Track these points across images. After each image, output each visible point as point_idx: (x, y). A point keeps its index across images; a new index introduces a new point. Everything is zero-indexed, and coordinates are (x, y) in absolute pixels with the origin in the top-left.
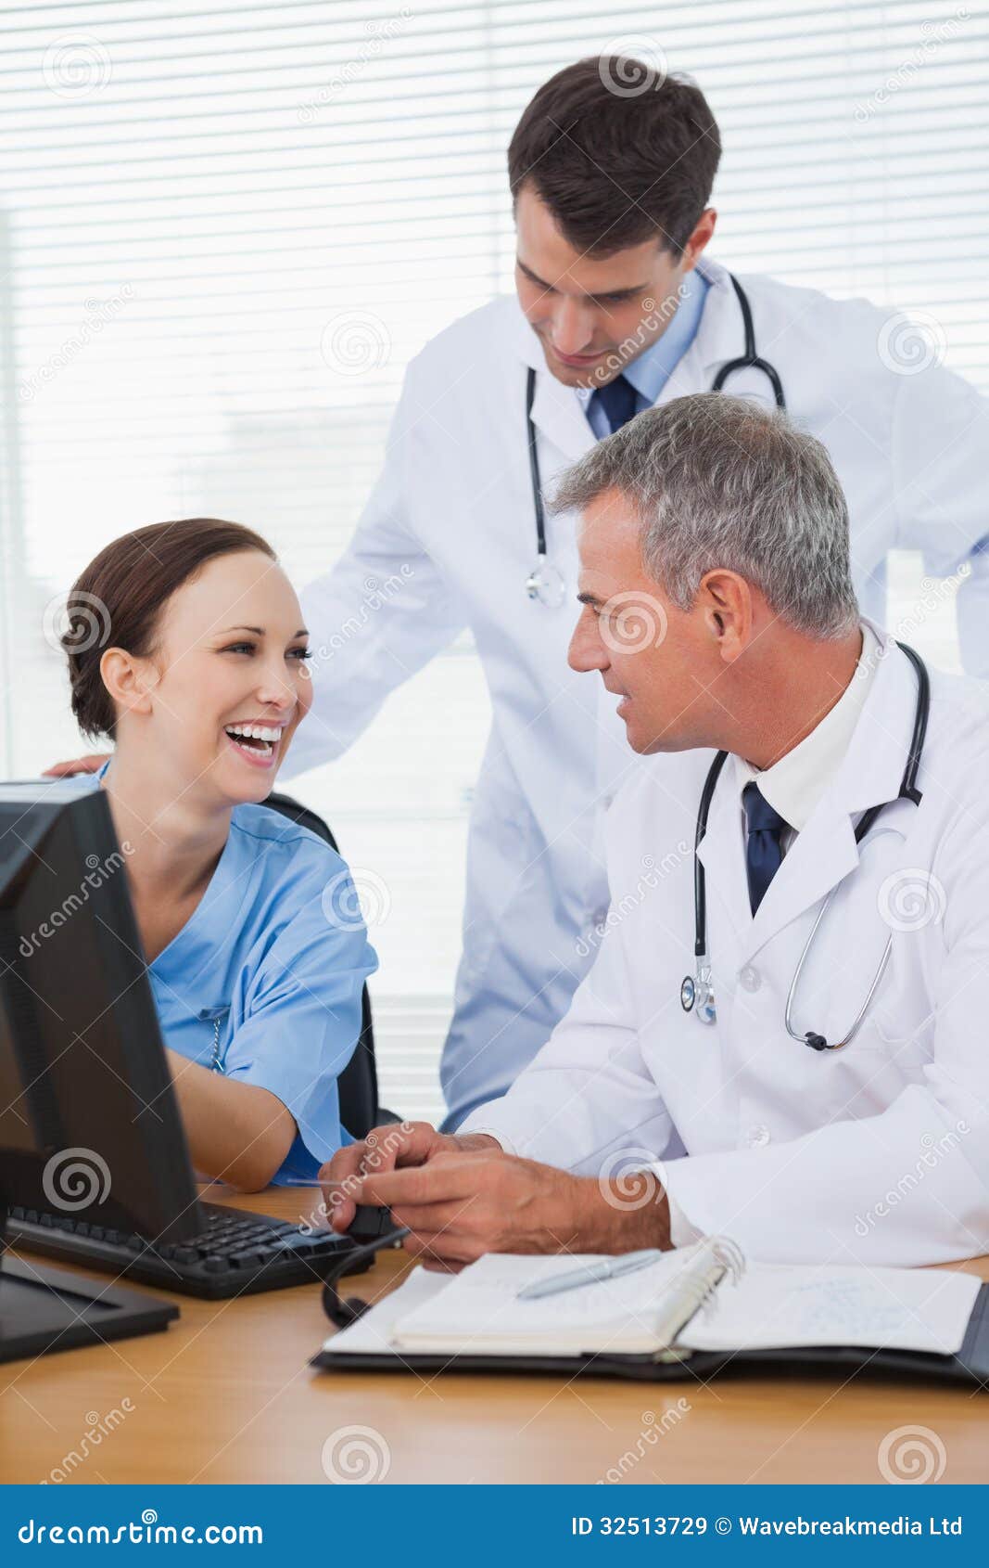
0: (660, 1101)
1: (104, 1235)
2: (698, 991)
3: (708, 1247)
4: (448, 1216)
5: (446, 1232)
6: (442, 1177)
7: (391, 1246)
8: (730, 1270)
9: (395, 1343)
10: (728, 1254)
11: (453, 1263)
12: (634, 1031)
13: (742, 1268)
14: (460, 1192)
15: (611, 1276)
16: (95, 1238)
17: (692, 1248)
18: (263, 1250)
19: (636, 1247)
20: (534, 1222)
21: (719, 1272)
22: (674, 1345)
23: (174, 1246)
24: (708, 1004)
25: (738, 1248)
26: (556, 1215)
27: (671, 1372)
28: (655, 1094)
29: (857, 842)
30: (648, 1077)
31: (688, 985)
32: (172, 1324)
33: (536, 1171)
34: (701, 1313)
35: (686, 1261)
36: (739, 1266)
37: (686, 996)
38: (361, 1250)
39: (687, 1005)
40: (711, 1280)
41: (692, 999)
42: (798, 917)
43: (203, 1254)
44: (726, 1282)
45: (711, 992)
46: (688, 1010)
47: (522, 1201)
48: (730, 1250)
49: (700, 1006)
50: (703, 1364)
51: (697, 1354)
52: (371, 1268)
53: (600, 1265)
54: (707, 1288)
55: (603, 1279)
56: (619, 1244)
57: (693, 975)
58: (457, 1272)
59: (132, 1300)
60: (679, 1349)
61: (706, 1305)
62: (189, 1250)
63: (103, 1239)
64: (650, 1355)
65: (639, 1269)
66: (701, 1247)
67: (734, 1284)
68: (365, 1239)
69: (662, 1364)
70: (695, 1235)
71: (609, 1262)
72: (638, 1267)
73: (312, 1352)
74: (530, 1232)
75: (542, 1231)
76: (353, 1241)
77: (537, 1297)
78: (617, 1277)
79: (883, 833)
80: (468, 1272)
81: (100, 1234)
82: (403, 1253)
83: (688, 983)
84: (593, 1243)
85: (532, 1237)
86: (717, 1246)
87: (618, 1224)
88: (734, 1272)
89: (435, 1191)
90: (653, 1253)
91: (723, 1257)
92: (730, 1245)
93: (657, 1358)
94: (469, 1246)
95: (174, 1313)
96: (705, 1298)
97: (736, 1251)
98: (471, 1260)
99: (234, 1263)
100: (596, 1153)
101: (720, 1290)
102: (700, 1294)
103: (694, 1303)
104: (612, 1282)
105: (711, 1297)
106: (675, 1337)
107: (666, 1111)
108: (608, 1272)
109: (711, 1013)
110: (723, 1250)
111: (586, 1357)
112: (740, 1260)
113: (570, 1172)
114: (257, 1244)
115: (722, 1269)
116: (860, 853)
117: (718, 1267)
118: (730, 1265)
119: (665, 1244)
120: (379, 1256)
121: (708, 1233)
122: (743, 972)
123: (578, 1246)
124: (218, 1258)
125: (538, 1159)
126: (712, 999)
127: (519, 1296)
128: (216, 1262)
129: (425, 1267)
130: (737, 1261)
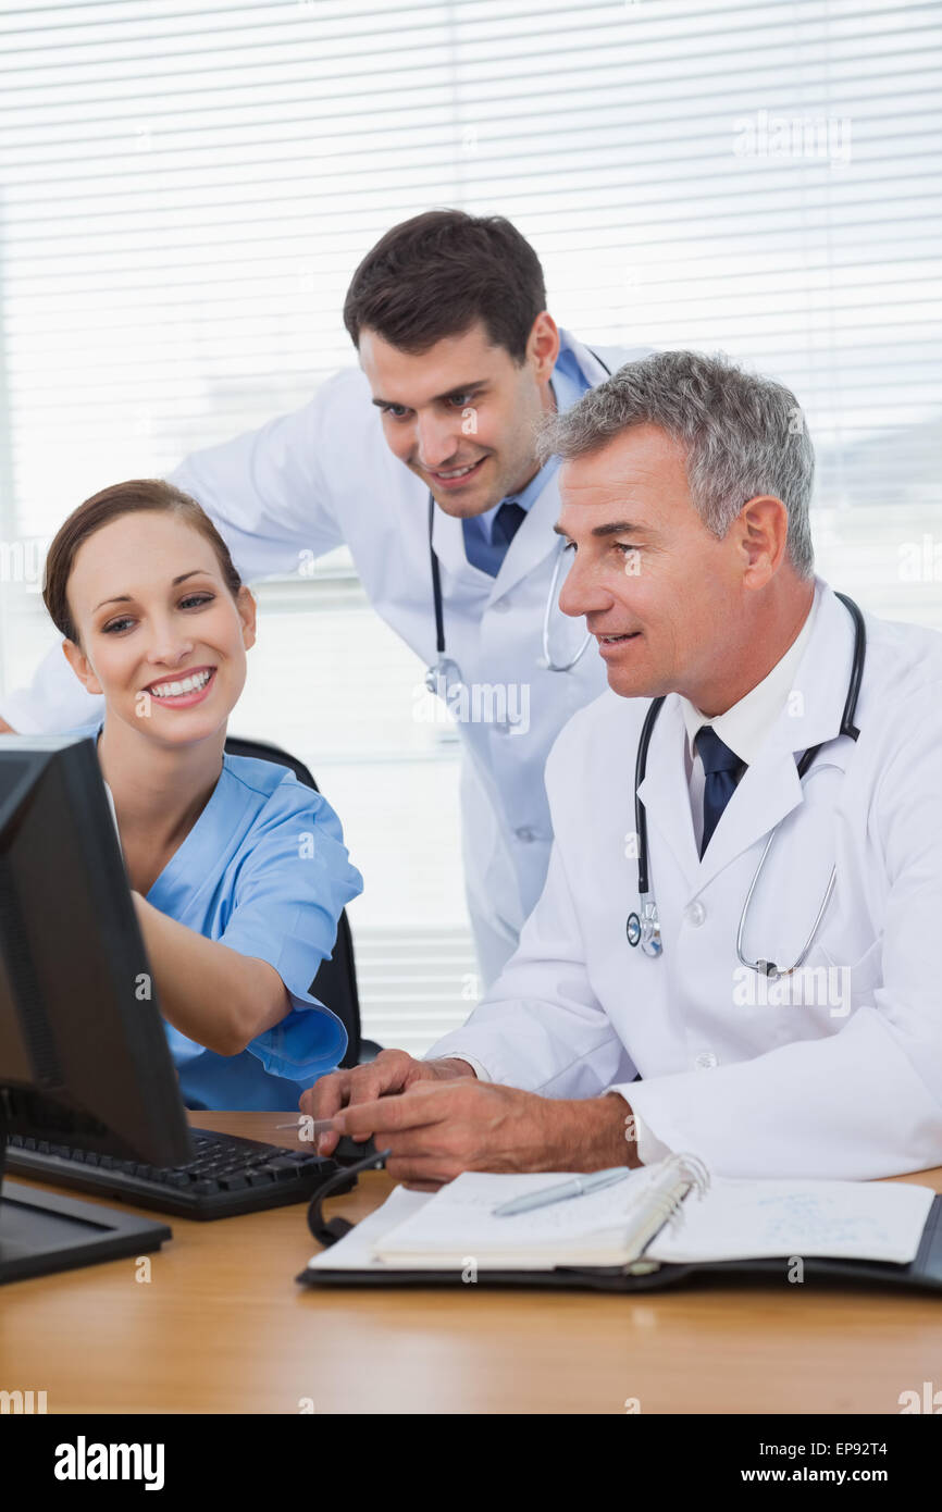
0: (611, 1029)
1: (99, 1161)
2: (644, 926)
3: (676, 1164)
4: (424, 1139)
5: (425, 1156)
6: (419, 1102)
7: (372, 1167)
8: (695, 1185)
9: (377, 1260)
10: (693, 1170)
11: (430, 1183)
12: (583, 964)
13: (707, 1184)
14: (434, 1115)
15: (582, 1193)
16: (91, 1164)
17: (659, 1166)
18: (250, 1172)
19: (605, 1165)
20: (507, 1140)
21: (685, 1187)
22: (642, 1259)
23: (165, 1170)
24: (653, 939)
25: (702, 1163)
26: (529, 1134)
27: (640, 1284)
28: (604, 1023)
29: (801, 777)
30: (598, 1006)
31: (634, 921)
32: (165, 1244)
33: (507, 1095)
34: (668, 1229)
35: (653, 1178)
36: (704, 1181)
37: (632, 932)
38: (344, 1171)
39: (633, 941)
40: (677, 1196)
41: (637, 936)
42: (748, 850)
43: (193, 1177)
44: (693, 1195)
45: (657, 926)
46: (635, 945)
47: (495, 1122)
48: (695, 1167)
49: (646, 942)
50: (670, 1276)
51: (665, 1266)
52: (354, 1188)
53: (572, 1182)
54: (672, 1204)
55: (574, 1195)
56: (589, 1160)
57: (637, 912)
58: (435, 1190)
59: (126, 1223)
60: (648, 1261)
61: (673, 1219)
62: (180, 1174)
63: (98, 1164)
64: (620, 1268)
65: (608, 1186)
66: (668, 1165)
67: (700, 1199)
68: (349, 1161)
69: (632, 1277)
70: (663, 1151)
71: (580, 1179)
72: (608, 1184)
73: (299, 1269)
74: (504, 1151)
75: (517, 1150)
76: (337, 1163)
77: (512, 1213)
78: (589, 1193)
79: (822, 769)
80: (446, 1191)
81: (95, 1160)
82: (384, 1173)
83: (633, 920)
84: (566, 1161)
85: (507, 1156)
86: (682, 1163)
87: (588, 1143)
88: (699, 1187)
89: (411, 1117)
90: (624, 1170)
91: (688, 1173)
92: (692, 1160)
93: (627, 1271)
94: (447, 1166)
95: (166, 1234)
96: (672, 1213)
97: (701, 1169)
98: (450, 1179)
99: (224, 1186)
100: (558, 1076)
101: (686, 1205)
102: (667, 1209)
103: (659, 1219)
104: (582, 1200)
105: (677, 1212)
106: (644, 1250)
107: (617, 1038)
108: (579, 1190)
109: (658, 947)
110: (688, 1167)
111: (561, 1271)
112: (704, 1175)
113: (539, 1093)
114: (245, 1167)
115: (688, 1186)
116: (803, 787)
117: (684, 1182)
118: (695, 1181)
119: (633, 1161)
120: (362, 1176)
121: (675, 1149)
122: (691, 905)
123: (551, 1163)
124: (208, 1182)
125: (508, 1083)
126: (657, 933)
127: (494, 1213)
128: (207, 1185)
129: (408, 1187)
130: (701, 1177)
